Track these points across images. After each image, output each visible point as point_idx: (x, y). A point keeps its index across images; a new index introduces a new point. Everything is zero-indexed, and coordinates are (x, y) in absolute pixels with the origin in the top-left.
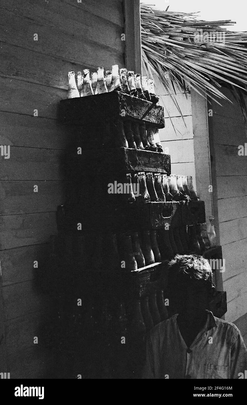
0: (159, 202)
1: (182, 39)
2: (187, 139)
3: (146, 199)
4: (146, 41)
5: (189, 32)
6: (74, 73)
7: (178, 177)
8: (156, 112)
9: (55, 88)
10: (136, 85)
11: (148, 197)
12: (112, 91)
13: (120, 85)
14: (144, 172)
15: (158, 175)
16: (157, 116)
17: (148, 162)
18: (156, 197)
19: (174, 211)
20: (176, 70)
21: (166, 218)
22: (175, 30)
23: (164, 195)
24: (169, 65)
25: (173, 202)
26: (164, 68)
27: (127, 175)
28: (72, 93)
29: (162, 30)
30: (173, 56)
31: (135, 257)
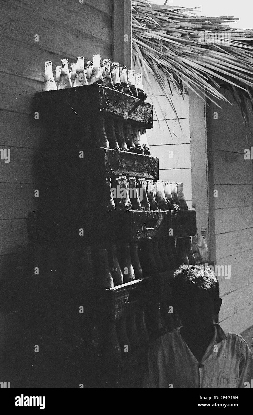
0: (142, 211)
1: (181, 35)
2: (184, 144)
3: (127, 207)
4: (142, 37)
5: (188, 28)
6: (51, 63)
7: (166, 184)
8: (143, 110)
9: (29, 79)
10: (122, 78)
11: (129, 206)
12: (92, 83)
13: (102, 78)
14: (126, 177)
15: (142, 180)
16: (145, 114)
17: (133, 165)
18: (139, 205)
19: (159, 222)
20: (173, 68)
21: (150, 229)
22: (173, 25)
23: (149, 204)
24: (166, 63)
25: (158, 211)
26: (159, 65)
27: (107, 179)
28: (47, 86)
29: (159, 25)
30: (169, 53)
31: (111, 273)
